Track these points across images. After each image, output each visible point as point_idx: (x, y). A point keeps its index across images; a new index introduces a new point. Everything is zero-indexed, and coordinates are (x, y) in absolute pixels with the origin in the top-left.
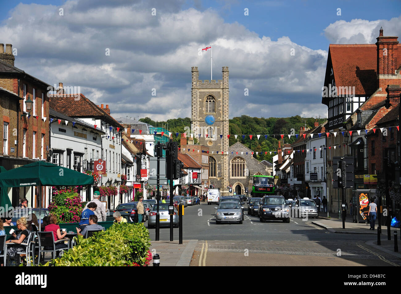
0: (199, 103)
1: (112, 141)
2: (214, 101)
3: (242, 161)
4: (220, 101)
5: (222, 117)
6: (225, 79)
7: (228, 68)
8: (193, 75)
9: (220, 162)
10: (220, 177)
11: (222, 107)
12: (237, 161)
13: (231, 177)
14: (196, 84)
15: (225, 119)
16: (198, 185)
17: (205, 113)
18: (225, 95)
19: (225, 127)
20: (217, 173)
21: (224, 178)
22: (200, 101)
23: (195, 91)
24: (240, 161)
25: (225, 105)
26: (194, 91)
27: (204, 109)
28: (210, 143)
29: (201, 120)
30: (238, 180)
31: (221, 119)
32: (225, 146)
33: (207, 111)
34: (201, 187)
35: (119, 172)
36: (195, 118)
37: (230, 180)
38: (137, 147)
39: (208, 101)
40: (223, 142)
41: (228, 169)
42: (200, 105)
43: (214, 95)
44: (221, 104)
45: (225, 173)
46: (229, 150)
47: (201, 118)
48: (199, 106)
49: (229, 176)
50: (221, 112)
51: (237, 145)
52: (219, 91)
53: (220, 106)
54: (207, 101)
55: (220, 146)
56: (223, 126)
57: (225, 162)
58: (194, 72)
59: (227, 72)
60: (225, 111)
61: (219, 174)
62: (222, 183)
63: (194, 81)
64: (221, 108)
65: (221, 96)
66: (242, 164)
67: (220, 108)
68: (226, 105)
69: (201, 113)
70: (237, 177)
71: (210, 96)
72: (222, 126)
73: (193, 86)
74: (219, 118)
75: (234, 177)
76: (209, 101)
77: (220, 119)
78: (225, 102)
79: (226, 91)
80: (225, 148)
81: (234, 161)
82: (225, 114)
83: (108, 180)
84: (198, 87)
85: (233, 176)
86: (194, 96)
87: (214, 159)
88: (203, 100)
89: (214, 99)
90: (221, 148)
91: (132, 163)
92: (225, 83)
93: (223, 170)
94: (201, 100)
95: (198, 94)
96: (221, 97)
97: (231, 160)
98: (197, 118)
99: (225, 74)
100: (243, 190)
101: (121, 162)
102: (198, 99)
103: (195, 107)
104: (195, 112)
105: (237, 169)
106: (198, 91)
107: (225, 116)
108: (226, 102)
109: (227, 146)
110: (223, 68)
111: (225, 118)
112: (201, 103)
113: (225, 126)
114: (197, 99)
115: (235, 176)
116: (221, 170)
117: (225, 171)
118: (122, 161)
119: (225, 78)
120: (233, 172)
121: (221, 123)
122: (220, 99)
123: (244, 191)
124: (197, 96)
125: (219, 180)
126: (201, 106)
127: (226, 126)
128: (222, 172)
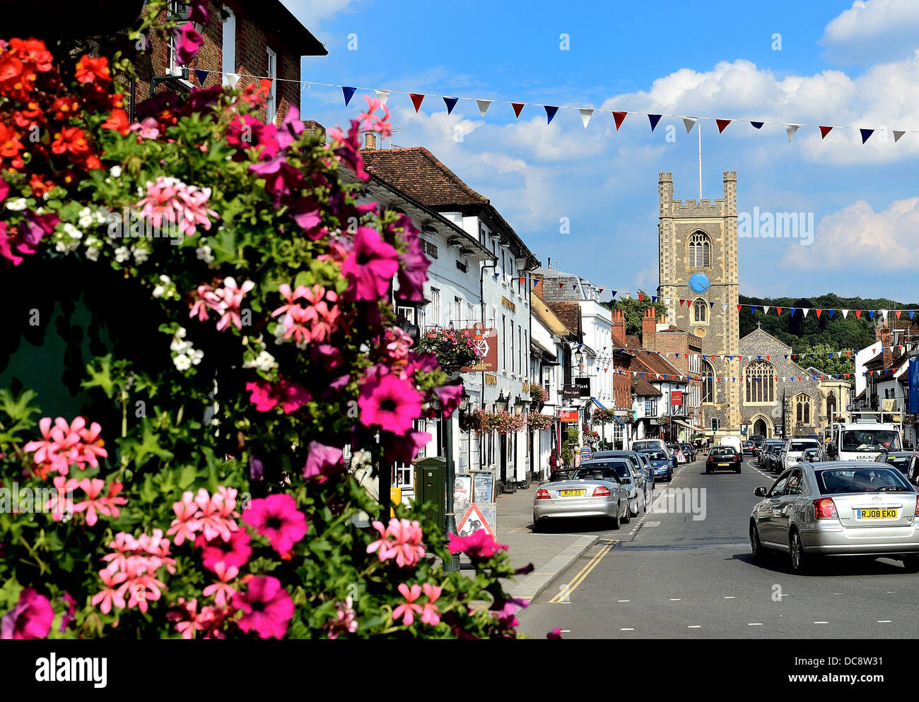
0: (675, 247)
1: (508, 289)
2: (706, 244)
3: (768, 368)
4: (720, 243)
5: (724, 276)
6: (729, 197)
7: (735, 173)
8: (662, 189)
9: (720, 372)
10: (722, 402)
11: (723, 255)
12: (756, 369)
13: (746, 404)
14: (669, 209)
15: (732, 281)
16: (684, 419)
17: (688, 268)
18: (731, 230)
19: (732, 297)
20: (716, 394)
21: (731, 406)
22: (677, 244)
23: (667, 223)
24: (763, 369)
25: (730, 252)
26: (665, 223)
27: (686, 260)
28: (701, 331)
29: (680, 284)
30: (761, 409)
31: (723, 281)
32: (731, 336)
33: (692, 264)
34: (688, 423)
35: (525, 379)
36: (668, 279)
37: (743, 410)
38: (563, 322)
39: (695, 243)
40: (728, 330)
41: (738, 385)
42: (677, 251)
43: (706, 230)
44: (722, 249)
45: (731, 395)
46: (740, 345)
47: (680, 279)
48: (675, 255)
49: (741, 401)
50: (722, 266)
51: (757, 336)
52: (718, 222)
53: (721, 255)
54: (692, 244)
55: (722, 337)
56: (727, 295)
57: (732, 372)
58: (665, 184)
59: (734, 183)
60: (730, 265)
61: (719, 396)
62: (726, 415)
63: (666, 202)
64: (722, 258)
65: (723, 232)
66: (768, 375)
67: (720, 258)
68: (733, 252)
69: (680, 268)
70: (757, 404)
71: (699, 232)
72: (724, 295)
73: (662, 212)
74: (719, 278)
75: (751, 404)
76: (698, 244)
77: (720, 281)
78: (730, 245)
79: (732, 222)
80: (731, 342)
81: (751, 369)
82: (730, 270)
83: (501, 394)
84: (674, 215)
85: (748, 400)
86: (665, 233)
87: (709, 366)
88: (684, 241)
89: (708, 239)
90: (724, 341)
91: (554, 358)
92: (729, 206)
93: (728, 387)
94: (679, 241)
95: (674, 229)
96: (722, 236)
97: (744, 368)
98: (671, 279)
99: (729, 186)
100: (770, 429)
101: (529, 352)
102: (674, 240)
103: (667, 257)
104: (667, 268)
105: (758, 386)
106: (674, 223)
107: (732, 275)
108: (733, 245)
109: (737, 336)
110: (725, 174)
111: (730, 278)
112: (680, 247)
113: (730, 295)
114: (671, 240)
115: (754, 400)
116: (723, 387)
117: (731, 390)
118: (531, 350)
119: (730, 194)
120: (748, 392)
121: (723, 289)
122: (721, 240)
123: (773, 433)
124: (671, 233)
125: (719, 409)
126: (681, 254)
127: (733, 295)
128: (726, 392)
